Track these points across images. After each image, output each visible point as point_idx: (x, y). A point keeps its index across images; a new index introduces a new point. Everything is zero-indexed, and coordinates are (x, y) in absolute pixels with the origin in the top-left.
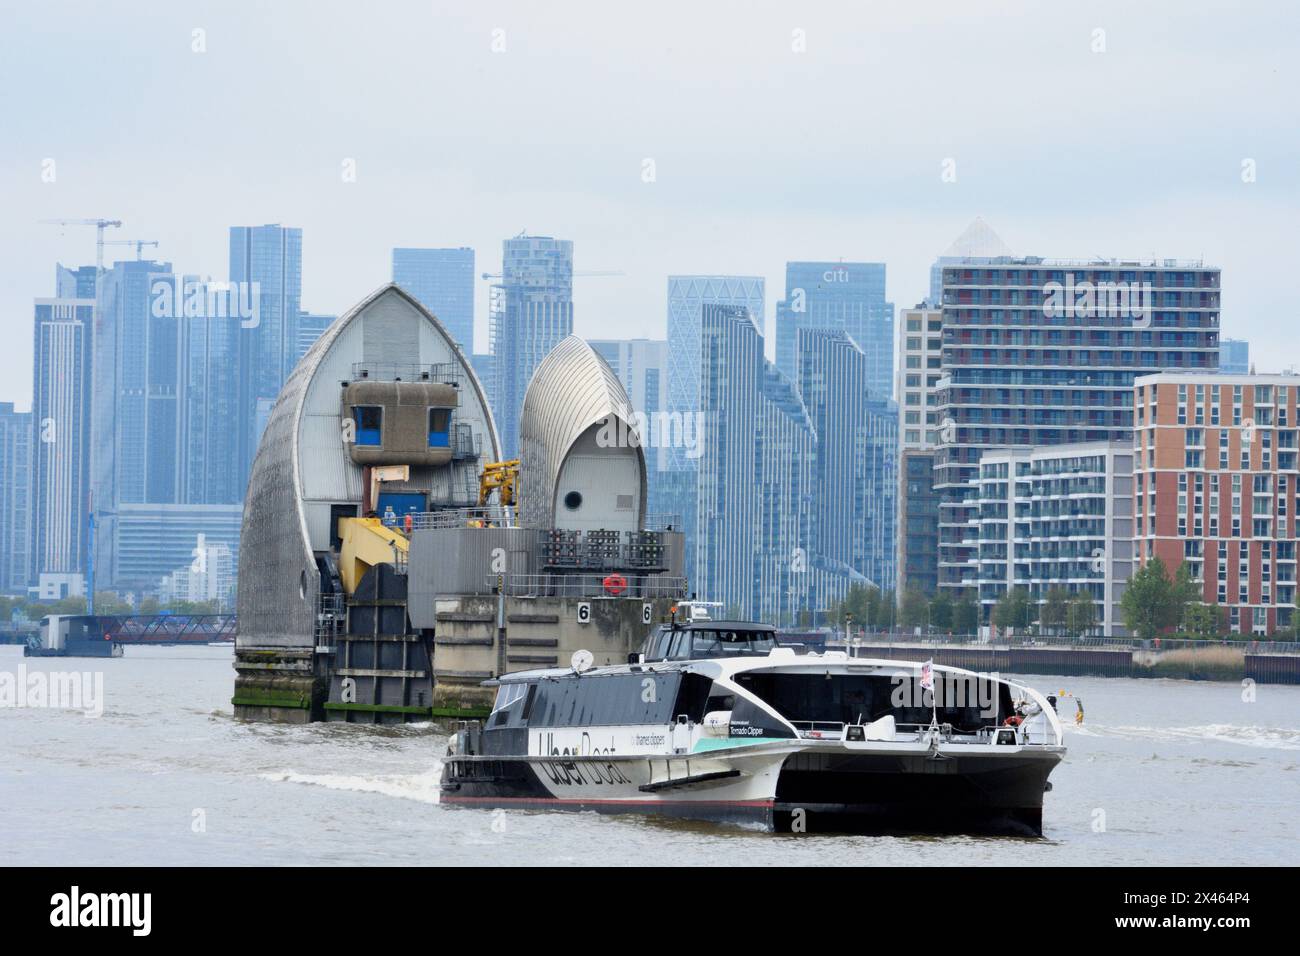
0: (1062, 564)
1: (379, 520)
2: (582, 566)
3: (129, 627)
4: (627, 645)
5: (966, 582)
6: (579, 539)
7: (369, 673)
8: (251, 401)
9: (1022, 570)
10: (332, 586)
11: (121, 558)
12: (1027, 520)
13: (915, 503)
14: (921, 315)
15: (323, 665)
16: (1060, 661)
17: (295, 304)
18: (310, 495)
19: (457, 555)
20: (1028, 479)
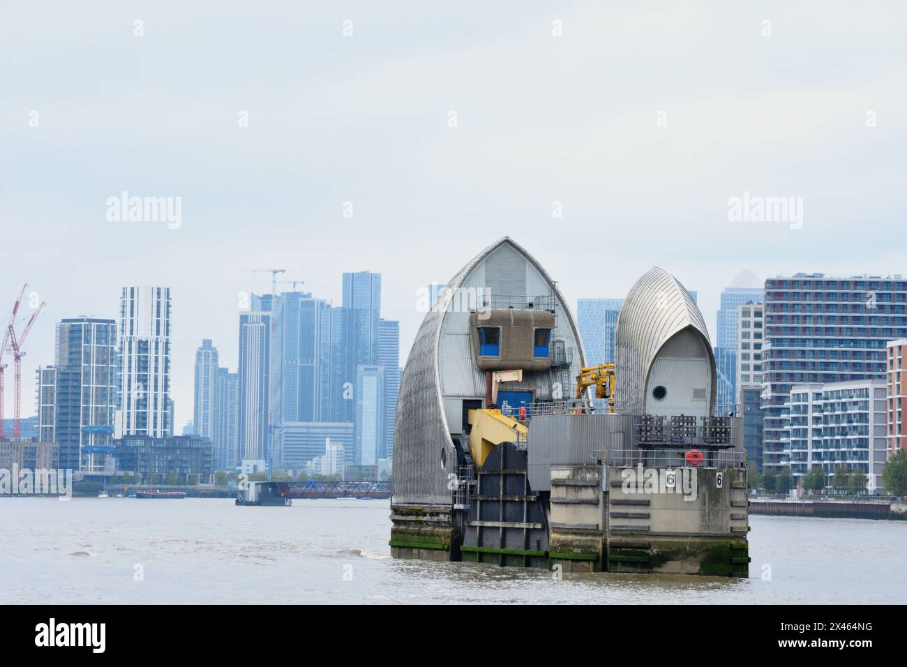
0: (842, 452)
1: (499, 410)
2: (668, 443)
3: (298, 489)
4: (705, 504)
5: (783, 463)
6: (665, 423)
7: (496, 524)
8: (354, 366)
9: (817, 456)
10: (465, 459)
11: (285, 452)
12: (821, 426)
13: (748, 417)
14: (750, 308)
15: (459, 518)
16: (845, 509)
17: (377, 314)
18: (447, 392)
19: (568, 435)
20: (821, 402)
